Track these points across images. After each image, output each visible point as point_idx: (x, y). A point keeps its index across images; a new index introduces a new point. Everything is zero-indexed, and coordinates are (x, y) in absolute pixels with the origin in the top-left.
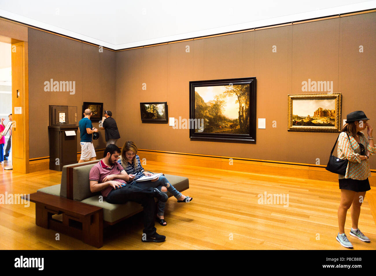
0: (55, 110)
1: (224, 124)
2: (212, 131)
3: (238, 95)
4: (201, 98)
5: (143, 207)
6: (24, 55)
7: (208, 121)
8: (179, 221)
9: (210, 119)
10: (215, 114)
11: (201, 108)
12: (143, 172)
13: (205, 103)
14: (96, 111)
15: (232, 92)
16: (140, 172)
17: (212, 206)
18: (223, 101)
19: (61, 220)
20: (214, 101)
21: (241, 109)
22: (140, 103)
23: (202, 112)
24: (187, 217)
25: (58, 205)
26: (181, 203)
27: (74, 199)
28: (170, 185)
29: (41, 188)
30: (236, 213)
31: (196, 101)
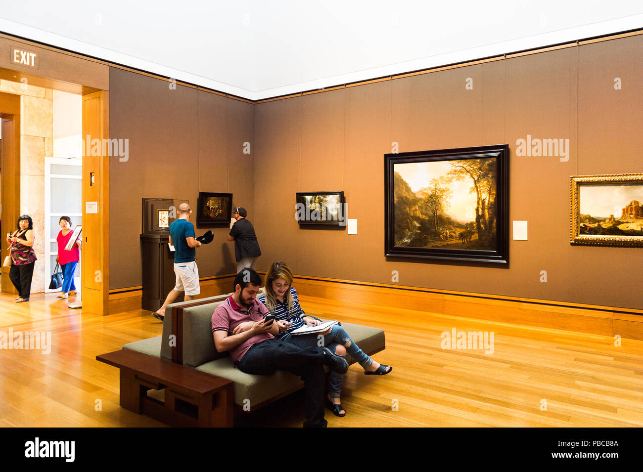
0: (152, 206)
1: (447, 231)
2: (426, 244)
3: (474, 179)
4: (405, 184)
5: (303, 382)
6: (102, 113)
7: (418, 225)
8: (367, 408)
9: (422, 222)
10: (431, 213)
11: (405, 202)
12: (302, 317)
13: (412, 193)
14: (220, 207)
15: (463, 173)
16: (298, 317)
17: (428, 383)
18: (447, 190)
19: (163, 400)
20: (430, 188)
21: (480, 203)
22: (297, 194)
23: (408, 209)
24: (383, 402)
25: (158, 373)
26: (371, 376)
27: (184, 363)
28: (352, 342)
29: (129, 342)
30: (473, 399)
31: (396, 189)
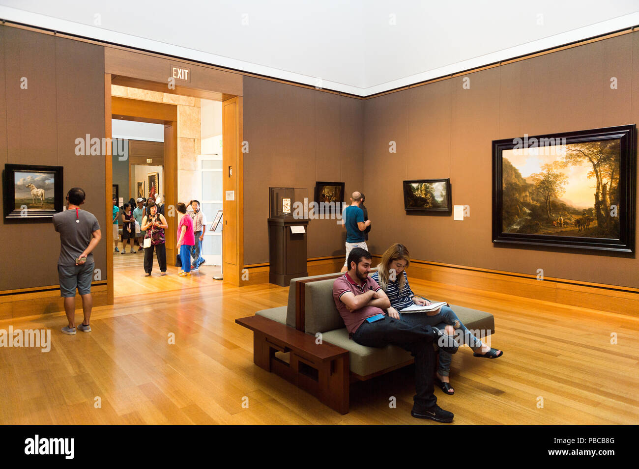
0: (277, 194)
1: (562, 218)
2: (537, 231)
3: (593, 163)
4: (515, 170)
5: (413, 358)
6: (238, 116)
7: (528, 211)
8: (476, 389)
9: (533, 208)
10: (543, 199)
11: (514, 188)
12: (412, 297)
13: (522, 179)
14: (334, 195)
15: (581, 157)
16: (408, 297)
17: (540, 370)
18: (561, 175)
19: (288, 362)
20: (541, 174)
21: (601, 188)
22: (404, 182)
23: (517, 195)
24: (493, 386)
25: (284, 338)
26: (480, 358)
27: (306, 331)
28: (461, 324)
29: (261, 310)
30: (593, 392)
31: (505, 176)
